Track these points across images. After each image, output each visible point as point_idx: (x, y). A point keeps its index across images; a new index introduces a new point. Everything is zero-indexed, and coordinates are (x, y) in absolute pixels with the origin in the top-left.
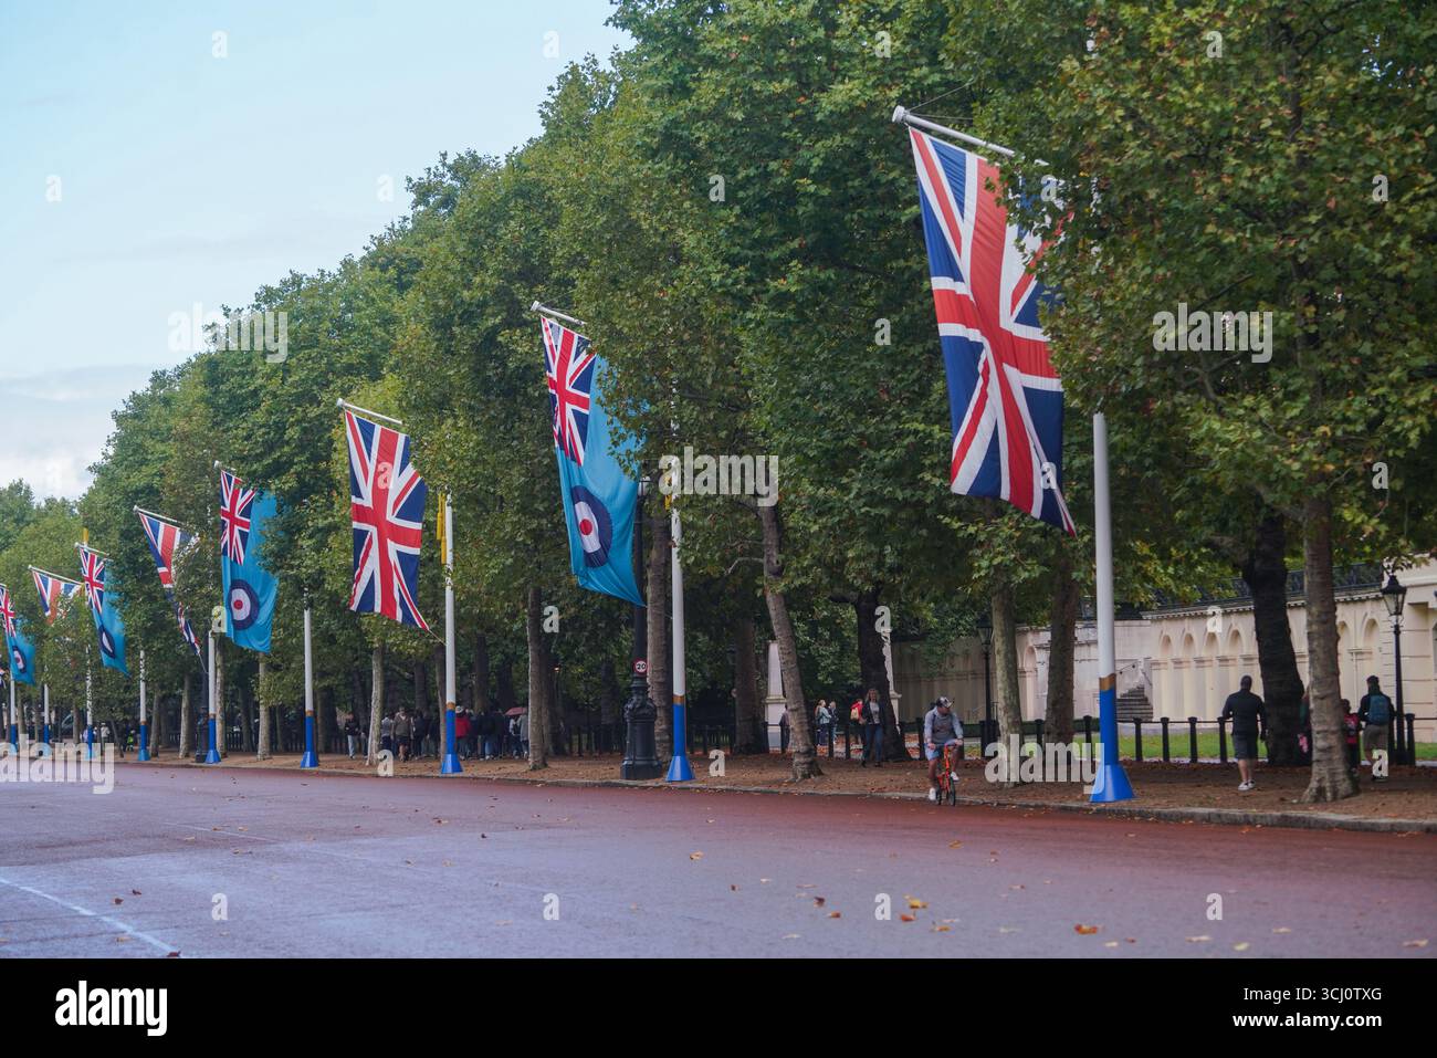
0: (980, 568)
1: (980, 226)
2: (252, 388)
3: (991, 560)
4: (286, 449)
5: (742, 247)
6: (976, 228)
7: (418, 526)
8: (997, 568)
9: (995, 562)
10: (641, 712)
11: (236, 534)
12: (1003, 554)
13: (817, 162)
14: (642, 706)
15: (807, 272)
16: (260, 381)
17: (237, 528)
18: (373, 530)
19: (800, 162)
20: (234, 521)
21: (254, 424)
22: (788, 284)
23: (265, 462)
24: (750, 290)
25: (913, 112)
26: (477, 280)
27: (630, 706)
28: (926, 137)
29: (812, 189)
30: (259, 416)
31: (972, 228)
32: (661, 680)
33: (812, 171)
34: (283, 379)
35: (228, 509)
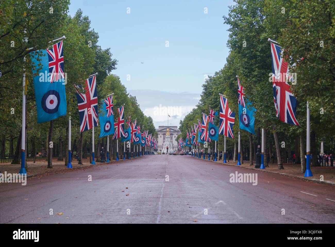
0: (291, 130)
1: (283, 63)
2: (212, 91)
3: (293, 128)
4: (217, 103)
5: (247, 66)
6: (282, 64)
7: (234, 118)
8: (293, 130)
9: (293, 129)
10: (259, 155)
11: (212, 118)
12: (295, 127)
13: (260, 49)
14: (259, 154)
15: (259, 71)
16: (213, 90)
17: (212, 117)
18: (224, 119)
19: (257, 49)
20: (212, 116)
21: (212, 98)
22: (256, 73)
23: (214, 105)
24: (249, 74)
25: (272, 40)
26: (230, 71)
27: (256, 154)
28: (274, 45)
29: (259, 54)
30: (213, 97)
31: (281, 64)
32: (265, 149)
33: (259, 51)
34: (217, 89)
35: (211, 114)
